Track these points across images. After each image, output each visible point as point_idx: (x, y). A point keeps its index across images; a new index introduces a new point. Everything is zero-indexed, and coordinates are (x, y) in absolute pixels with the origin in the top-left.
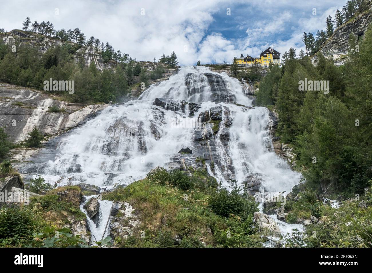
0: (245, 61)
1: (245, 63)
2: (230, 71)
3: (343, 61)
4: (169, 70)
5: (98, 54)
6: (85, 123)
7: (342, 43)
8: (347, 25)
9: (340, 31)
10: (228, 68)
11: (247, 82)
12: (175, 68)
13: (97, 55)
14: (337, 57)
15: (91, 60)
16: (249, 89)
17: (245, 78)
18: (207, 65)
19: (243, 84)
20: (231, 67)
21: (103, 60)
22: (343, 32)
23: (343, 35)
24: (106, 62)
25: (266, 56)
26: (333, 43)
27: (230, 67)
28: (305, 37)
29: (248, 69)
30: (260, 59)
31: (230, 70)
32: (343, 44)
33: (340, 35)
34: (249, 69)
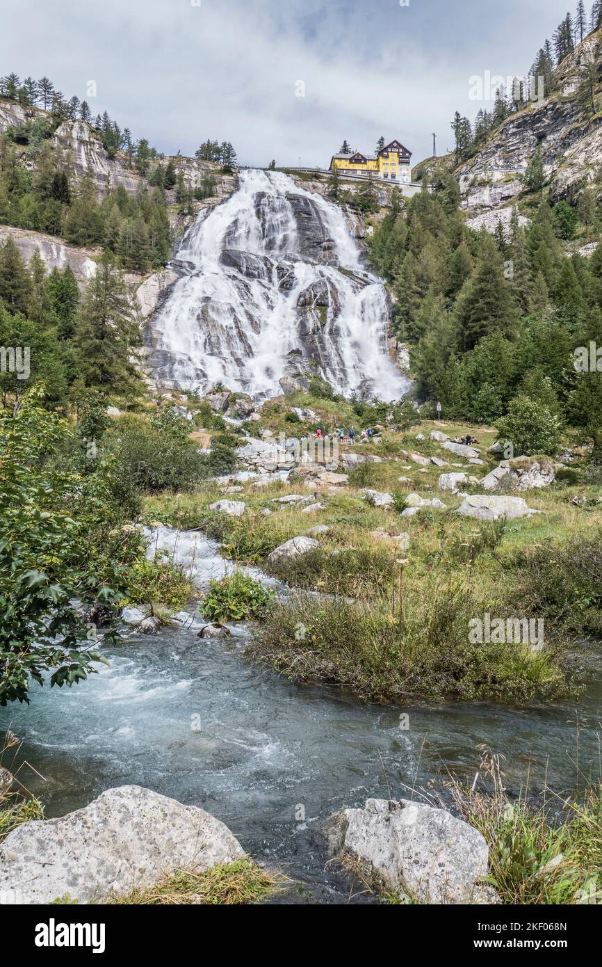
0: (351, 162)
1: (351, 167)
2: (327, 185)
3: (506, 186)
4: (223, 178)
5: (95, 141)
6: (162, 306)
7: (511, 148)
8: (523, 117)
9: (511, 126)
10: (323, 177)
11: (355, 213)
12: (232, 175)
13: (94, 143)
14: (499, 178)
15: (87, 154)
16: (357, 228)
17: (353, 206)
18: (287, 172)
19: (348, 216)
20: (328, 176)
21: (106, 153)
22: (517, 127)
23: (514, 134)
24: (112, 159)
25: (387, 157)
26: (498, 146)
27: (324, 175)
28: (457, 120)
29: (355, 182)
30: (377, 160)
31: (325, 182)
32: (513, 150)
33: (510, 132)
34: (358, 182)
